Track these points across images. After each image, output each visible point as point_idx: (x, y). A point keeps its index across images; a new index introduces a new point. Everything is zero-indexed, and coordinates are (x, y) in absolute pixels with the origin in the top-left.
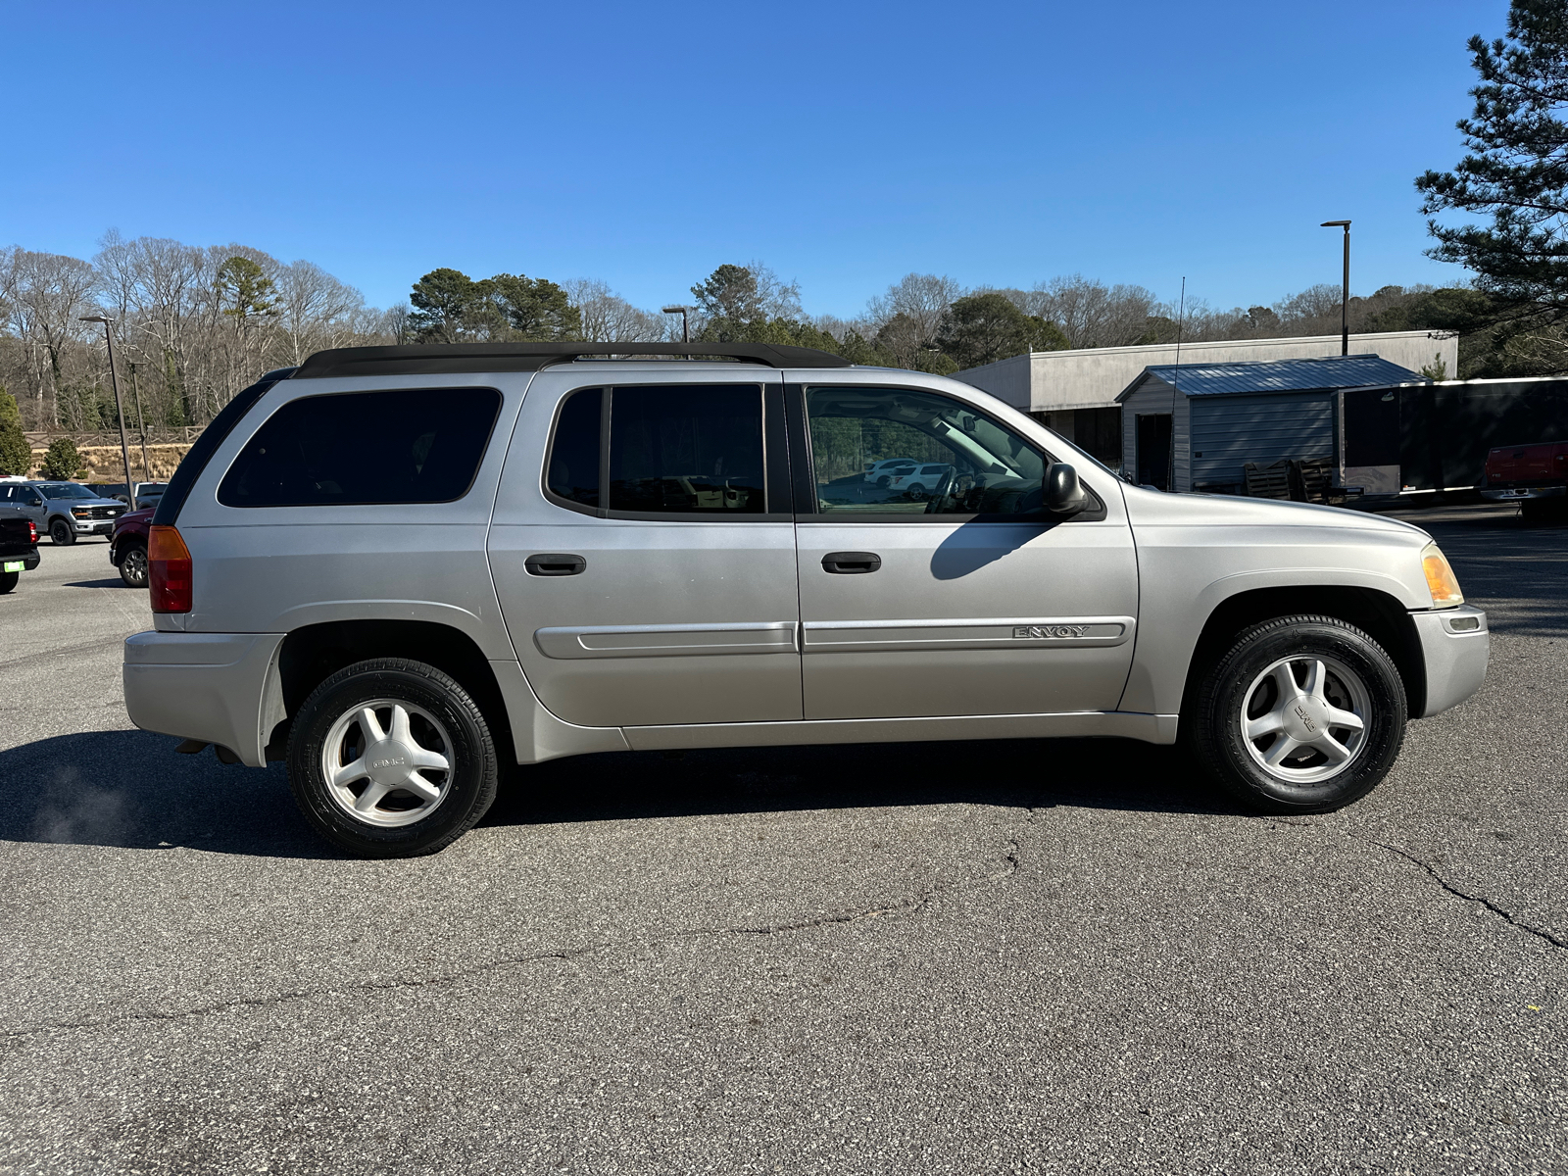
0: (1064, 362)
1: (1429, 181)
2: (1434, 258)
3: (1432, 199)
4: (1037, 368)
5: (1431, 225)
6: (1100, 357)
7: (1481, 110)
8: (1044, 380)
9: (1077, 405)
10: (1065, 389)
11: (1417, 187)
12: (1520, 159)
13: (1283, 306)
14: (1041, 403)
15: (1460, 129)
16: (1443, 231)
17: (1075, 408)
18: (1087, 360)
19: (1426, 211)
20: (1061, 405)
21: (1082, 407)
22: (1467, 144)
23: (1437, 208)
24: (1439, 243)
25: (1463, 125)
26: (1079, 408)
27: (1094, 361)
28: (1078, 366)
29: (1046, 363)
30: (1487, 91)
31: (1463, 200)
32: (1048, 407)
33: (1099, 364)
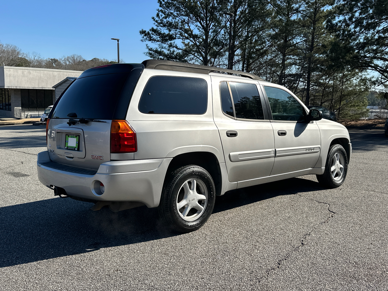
0: (17, 71)
1: (143, 32)
2: (146, 55)
3: (143, 37)
4: (7, 72)
5: (147, 45)
6: (30, 71)
7: (158, 15)
8: (10, 77)
9: (23, 87)
10: (18, 81)
11: (140, 33)
12: (164, 31)
13: (62, 59)
14: (9, 85)
15: (153, 19)
16: (150, 48)
17: (22, 88)
18: (26, 71)
19: (142, 41)
20: (16, 87)
21: (25, 88)
22: (155, 24)
23: (145, 41)
24: (147, 51)
25: (153, 18)
26: (24, 88)
27: (28, 72)
28: (22, 73)
29: (10, 71)
30: (161, 11)
31: (151, 39)
32: (11, 87)
33: (30, 73)
